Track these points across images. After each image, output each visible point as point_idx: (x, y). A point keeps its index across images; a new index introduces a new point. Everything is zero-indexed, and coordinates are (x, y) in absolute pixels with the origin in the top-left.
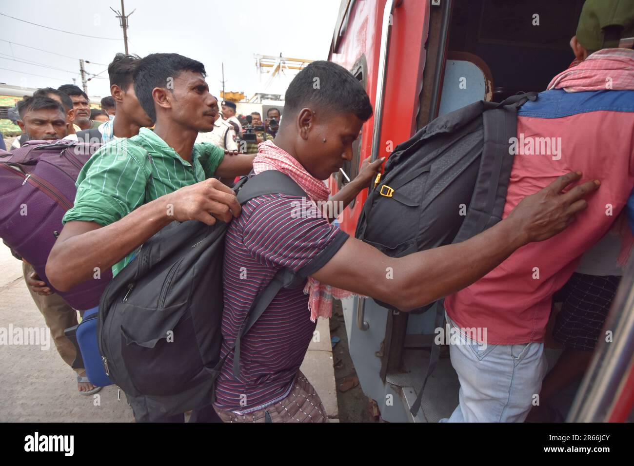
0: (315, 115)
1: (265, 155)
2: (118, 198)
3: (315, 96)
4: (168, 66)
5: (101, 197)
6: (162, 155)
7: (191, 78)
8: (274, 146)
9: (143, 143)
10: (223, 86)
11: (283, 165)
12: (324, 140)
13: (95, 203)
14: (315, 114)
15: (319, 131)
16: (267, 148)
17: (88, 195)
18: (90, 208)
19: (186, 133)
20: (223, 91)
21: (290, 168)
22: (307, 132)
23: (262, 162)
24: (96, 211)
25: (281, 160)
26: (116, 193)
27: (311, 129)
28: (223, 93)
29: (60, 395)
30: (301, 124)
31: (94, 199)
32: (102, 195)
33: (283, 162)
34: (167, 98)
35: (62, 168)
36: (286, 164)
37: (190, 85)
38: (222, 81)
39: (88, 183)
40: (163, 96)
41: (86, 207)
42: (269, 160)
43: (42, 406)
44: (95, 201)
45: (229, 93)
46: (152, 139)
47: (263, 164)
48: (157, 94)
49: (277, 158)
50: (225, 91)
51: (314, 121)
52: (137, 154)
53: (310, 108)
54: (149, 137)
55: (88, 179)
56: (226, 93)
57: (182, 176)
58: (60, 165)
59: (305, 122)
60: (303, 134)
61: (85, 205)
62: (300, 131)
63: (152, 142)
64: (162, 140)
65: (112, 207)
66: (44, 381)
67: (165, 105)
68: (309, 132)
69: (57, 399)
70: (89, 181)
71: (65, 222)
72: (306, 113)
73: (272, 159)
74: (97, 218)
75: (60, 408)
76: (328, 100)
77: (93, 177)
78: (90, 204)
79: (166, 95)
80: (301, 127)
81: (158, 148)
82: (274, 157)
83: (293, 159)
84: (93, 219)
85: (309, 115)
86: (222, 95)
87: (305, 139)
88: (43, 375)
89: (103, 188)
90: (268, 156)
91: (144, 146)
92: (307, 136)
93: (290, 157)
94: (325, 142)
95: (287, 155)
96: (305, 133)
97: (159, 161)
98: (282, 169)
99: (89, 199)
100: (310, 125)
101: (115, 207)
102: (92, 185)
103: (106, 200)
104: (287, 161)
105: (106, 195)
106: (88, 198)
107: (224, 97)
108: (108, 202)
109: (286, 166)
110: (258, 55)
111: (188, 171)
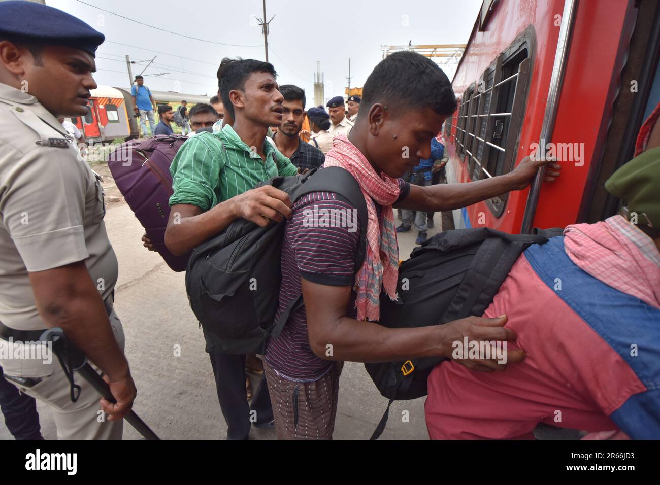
0: (386, 111)
1: (337, 150)
2: (204, 183)
3: (388, 90)
4: (241, 70)
5: (192, 184)
6: (234, 147)
7: (259, 78)
8: (348, 141)
9: (221, 137)
10: (349, 83)
11: (351, 162)
12: (395, 136)
13: (189, 189)
14: (387, 109)
15: (389, 127)
16: (340, 143)
17: (182, 184)
18: (186, 193)
19: (257, 129)
20: (349, 88)
21: (357, 166)
22: (378, 128)
23: (332, 157)
24: (191, 195)
25: (350, 156)
26: (203, 179)
27: (381, 125)
28: (348, 90)
29: (204, 358)
30: (372, 120)
31: (187, 186)
32: (192, 182)
33: (351, 159)
34: (241, 98)
35: (167, 155)
36: (354, 161)
37: (258, 85)
38: (348, 77)
39: (181, 173)
40: (237, 97)
41: (183, 193)
42: (339, 155)
43: (191, 364)
44: (188, 188)
45: (354, 89)
46: (230, 134)
47: (332, 158)
48: (233, 96)
49: (347, 155)
50: (351, 88)
51: (386, 117)
52: (213, 146)
53: (381, 103)
54: (227, 132)
55: (181, 170)
56: (351, 89)
57: (251, 166)
58: (167, 154)
59: (376, 118)
60: (373, 130)
61: (183, 192)
62: (370, 126)
63: (228, 136)
64: (237, 135)
65: (201, 191)
66: (194, 342)
67: (239, 105)
68: (380, 128)
69: (202, 361)
70: (182, 172)
71: (171, 205)
72: (377, 108)
73: (342, 154)
74: (192, 201)
75: (204, 369)
76: (401, 94)
77: (184, 168)
78: (186, 190)
79: (240, 96)
80: (371, 123)
81: (232, 142)
82: (344, 153)
83: (363, 157)
84: (190, 202)
85: (380, 111)
86: (348, 93)
87: (376, 135)
88: (194, 337)
89: (193, 176)
90: (339, 151)
91: (221, 139)
92: (377, 133)
93: (361, 154)
94: (396, 138)
95: (358, 151)
96: (376, 129)
97: (232, 152)
98: (350, 165)
99: (185, 186)
100: (381, 120)
101: (204, 190)
102: (185, 174)
103: (196, 186)
104: (356, 159)
105: (195, 182)
106: (183, 185)
107: (349, 94)
108: (198, 187)
109: (354, 163)
110: (386, 46)
111: (258, 162)
